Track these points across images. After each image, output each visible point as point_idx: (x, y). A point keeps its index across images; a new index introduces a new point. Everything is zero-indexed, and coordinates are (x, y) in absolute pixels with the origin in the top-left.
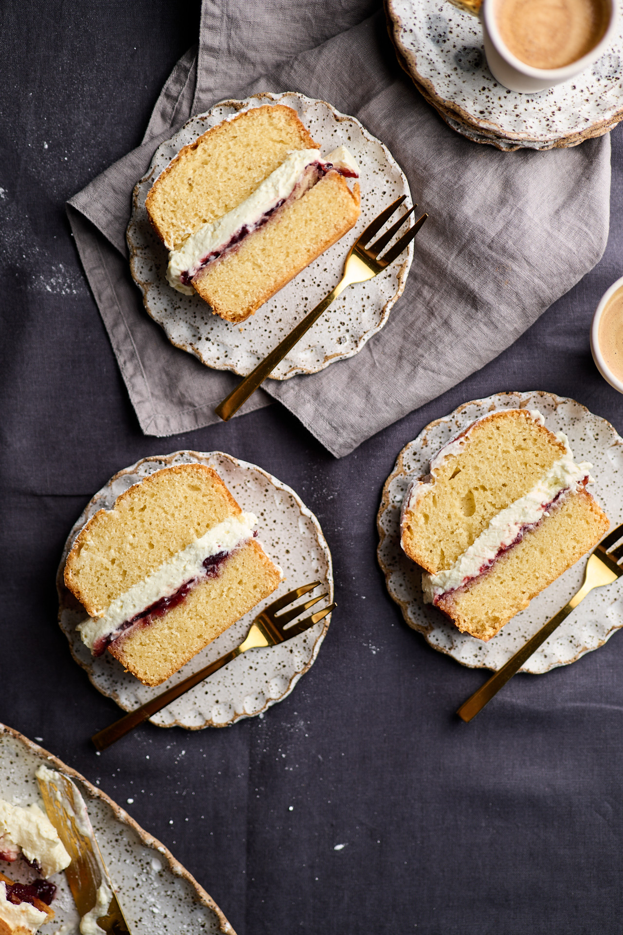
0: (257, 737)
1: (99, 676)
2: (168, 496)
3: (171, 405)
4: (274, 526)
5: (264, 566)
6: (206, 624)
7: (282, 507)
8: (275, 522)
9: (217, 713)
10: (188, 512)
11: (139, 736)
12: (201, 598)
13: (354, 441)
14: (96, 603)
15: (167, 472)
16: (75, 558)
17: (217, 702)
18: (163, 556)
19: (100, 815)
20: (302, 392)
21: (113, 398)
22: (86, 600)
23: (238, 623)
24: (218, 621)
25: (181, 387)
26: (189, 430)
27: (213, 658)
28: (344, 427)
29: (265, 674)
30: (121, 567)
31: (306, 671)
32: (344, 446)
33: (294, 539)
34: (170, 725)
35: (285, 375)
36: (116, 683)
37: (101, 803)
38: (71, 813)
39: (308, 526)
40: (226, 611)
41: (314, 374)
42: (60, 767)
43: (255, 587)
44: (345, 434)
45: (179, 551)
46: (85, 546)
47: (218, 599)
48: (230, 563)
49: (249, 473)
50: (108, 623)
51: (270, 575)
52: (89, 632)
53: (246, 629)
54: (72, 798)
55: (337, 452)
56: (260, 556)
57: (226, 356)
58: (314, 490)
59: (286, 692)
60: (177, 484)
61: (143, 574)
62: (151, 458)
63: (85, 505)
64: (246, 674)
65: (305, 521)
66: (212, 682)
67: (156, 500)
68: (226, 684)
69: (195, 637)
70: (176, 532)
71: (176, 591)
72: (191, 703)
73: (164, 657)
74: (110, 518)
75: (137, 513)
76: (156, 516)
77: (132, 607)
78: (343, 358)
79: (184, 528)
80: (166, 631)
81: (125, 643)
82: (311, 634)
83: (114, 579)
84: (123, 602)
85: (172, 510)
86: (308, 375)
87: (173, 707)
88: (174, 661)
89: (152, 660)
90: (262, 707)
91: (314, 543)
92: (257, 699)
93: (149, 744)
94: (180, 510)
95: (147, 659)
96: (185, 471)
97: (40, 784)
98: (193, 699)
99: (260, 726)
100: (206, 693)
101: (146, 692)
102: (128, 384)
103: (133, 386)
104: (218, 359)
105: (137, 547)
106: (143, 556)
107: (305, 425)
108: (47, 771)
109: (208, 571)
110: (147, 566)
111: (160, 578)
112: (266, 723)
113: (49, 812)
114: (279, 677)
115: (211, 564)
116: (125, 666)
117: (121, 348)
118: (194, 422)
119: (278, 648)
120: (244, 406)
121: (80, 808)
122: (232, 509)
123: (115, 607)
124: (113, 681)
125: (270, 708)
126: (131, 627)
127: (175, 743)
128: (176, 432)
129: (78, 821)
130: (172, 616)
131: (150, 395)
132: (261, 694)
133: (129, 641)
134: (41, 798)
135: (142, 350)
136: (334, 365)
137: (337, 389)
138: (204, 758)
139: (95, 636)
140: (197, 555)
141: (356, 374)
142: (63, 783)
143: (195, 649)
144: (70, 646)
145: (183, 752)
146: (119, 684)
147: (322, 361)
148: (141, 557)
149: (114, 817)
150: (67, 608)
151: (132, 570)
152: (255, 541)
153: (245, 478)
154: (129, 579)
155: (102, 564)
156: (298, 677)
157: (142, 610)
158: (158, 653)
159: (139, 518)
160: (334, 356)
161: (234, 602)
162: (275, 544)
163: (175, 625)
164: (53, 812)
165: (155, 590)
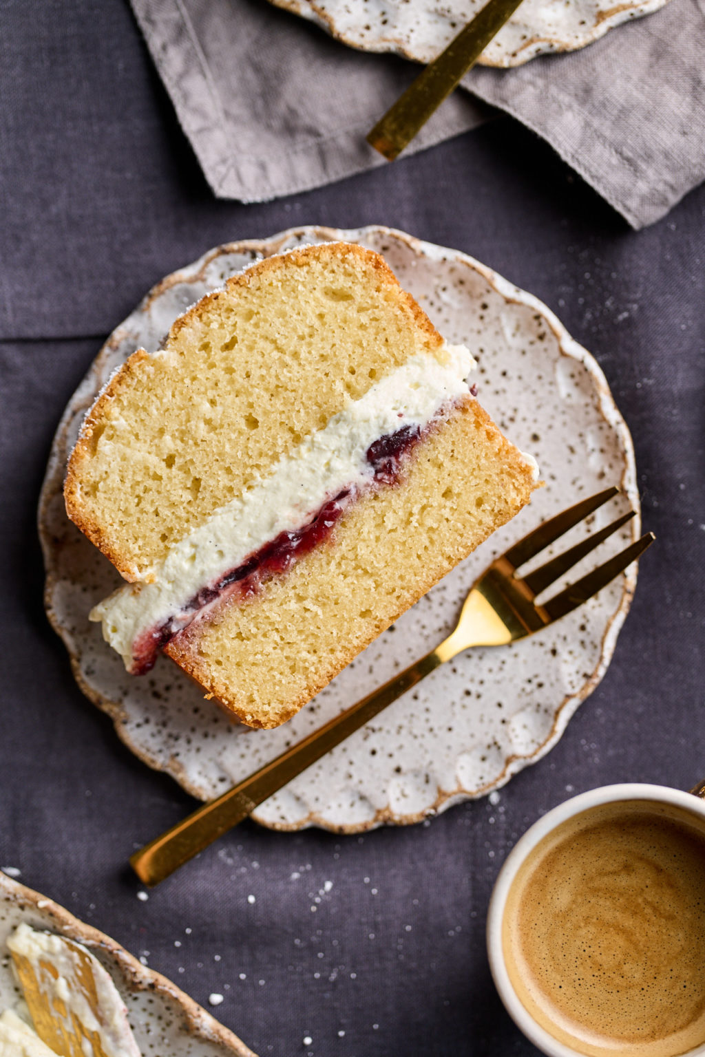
0: (487, 844)
1: (138, 726)
2: (283, 314)
3: (268, 136)
4: (503, 383)
5: (497, 454)
6: (377, 586)
7: (518, 342)
8: (504, 374)
9: (398, 794)
10: (328, 347)
11: (229, 855)
12: (365, 529)
13: (672, 188)
14: (137, 551)
15: (279, 264)
16: (87, 457)
17: (398, 770)
18: (280, 442)
19: (155, 1029)
20: (553, 90)
21: (141, 125)
22: (116, 547)
23: (436, 597)
24: (402, 578)
25: (289, 95)
26: (309, 186)
27: (385, 675)
28: (650, 157)
29: (500, 705)
30: (187, 472)
31: (590, 690)
32: (652, 199)
33: (548, 410)
34: (299, 823)
35: (514, 55)
36: (177, 739)
37: (156, 1000)
38: (92, 1024)
39: (577, 379)
40: (419, 557)
41: (576, 51)
42: (63, 923)
43: (479, 503)
44: (650, 173)
45: (314, 430)
46: (108, 431)
47: (400, 531)
48: (423, 451)
49: (445, 270)
50: (164, 596)
51: (510, 474)
52: (122, 620)
53: (454, 609)
54: (93, 992)
55: (637, 213)
56: (488, 433)
57: (385, 22)
58: (586, 304)
59: (547, 740)
60: (300, 288)
61: (237, 483)
62: (235, 246)
63: (94, 355)
64: (457, 708)
65: (569, 370)
66: (386, 727)
67: (256, 325)
68: (416, 731)
69: (355, 614)
70: (305, 389)
71: (311, 518)
72: (341, 775)
73: (290, 663)
74: (160, 367)
75: (217, 355)
76: (259, 358)
77: (216, 556)
78: (637, 14)
79: (320, 381)
80: (293, 606)
81: (203, 637)
82: (597, 611)
83: (173, 498)
84: (195, 546)
85: (293, 345)
86: (562, 54)
87: (301, 784)
88: (312, 669)
89: (264, 669)
90: (497, 774)
91: (593, 415)
92: (483, 759)
93: (252, 872)
94: (310, 344)
95: (254, 669)
96: (317, 259)
97: (18, 967)
98: (344, 768)
99: (492, 820)
100: (374, 753)
101: (243, 756)
102: (174, 93)
103: (186, 96)
104: (368, 28)
105: (222, 426)
106: (235, 445)
107: (566, 157)
108: (35, 935)
109: (377, 472)
110: (246, 466)
111: (276, 489)
112: (506, 813)
113: (40, 1027)
114: (529, 709)
115: (384, 454)
116: (207, 685)
117: (156, 17)
118: (318, 169)
119: (525, 646)
120: (424, 130)
121: (112, 1011)
122: (421, 336)
123: (179, 559)
124: (170, 736)
125: (515, 778)
126: (216, 601)
127: (309, 867)
128: (283, 192)
129: (107, 1040)
130: (306, 572)
131: (221, 115)
132: (494, 749)
133: (211, 631)
134: (22, 997)
135: (200, 19)
136: (616, 32)
137: (628, 78)
138: (373, 898)
139: (136, 625)
140: (353, 437)
141: (668, 45)
142: (71, 958)
143: (356, 642)
144: (74, 662)
145: (328, 886)
146: (182, 742)
147: (590, 22)
148: (232, 448)
149: (188, 1028)
150: (65, 578)
151: (213, 476)
152: (475, 403)
153: (436, 281)
154: (208, 495)
155: (147, 468)
156: (573, 705)
157: (238, 561)
158: (277, 655)
159: (223, 365)
160: (616, 10)
161: (435, 537)
162: (507, 423)
163: (312, 590)
164: (50, 1027)
165: (266, 516)
